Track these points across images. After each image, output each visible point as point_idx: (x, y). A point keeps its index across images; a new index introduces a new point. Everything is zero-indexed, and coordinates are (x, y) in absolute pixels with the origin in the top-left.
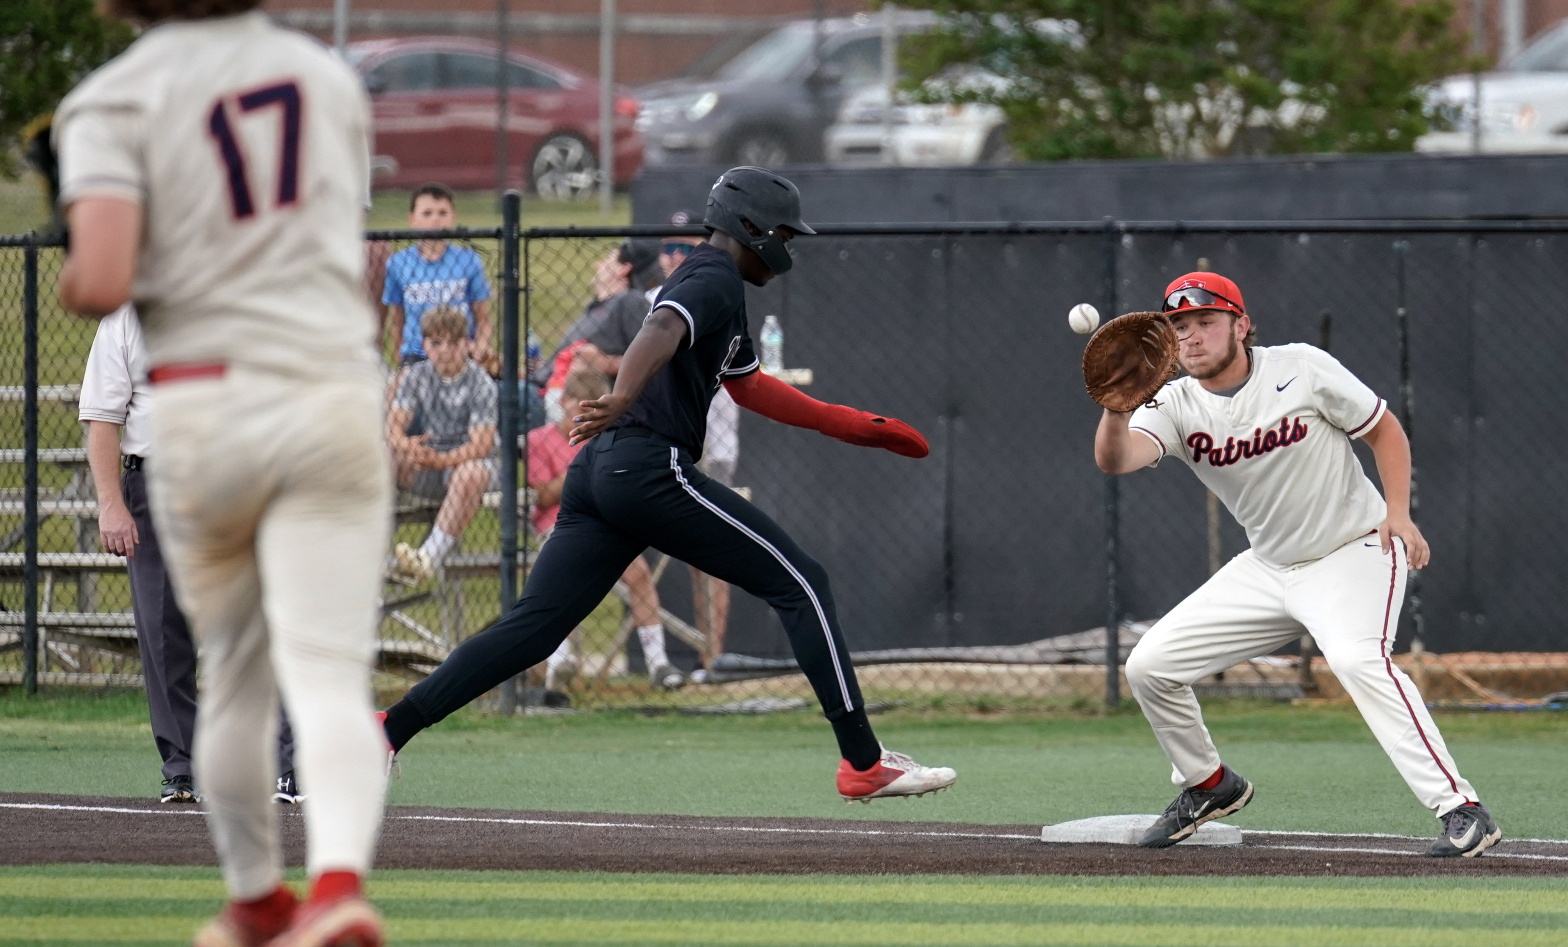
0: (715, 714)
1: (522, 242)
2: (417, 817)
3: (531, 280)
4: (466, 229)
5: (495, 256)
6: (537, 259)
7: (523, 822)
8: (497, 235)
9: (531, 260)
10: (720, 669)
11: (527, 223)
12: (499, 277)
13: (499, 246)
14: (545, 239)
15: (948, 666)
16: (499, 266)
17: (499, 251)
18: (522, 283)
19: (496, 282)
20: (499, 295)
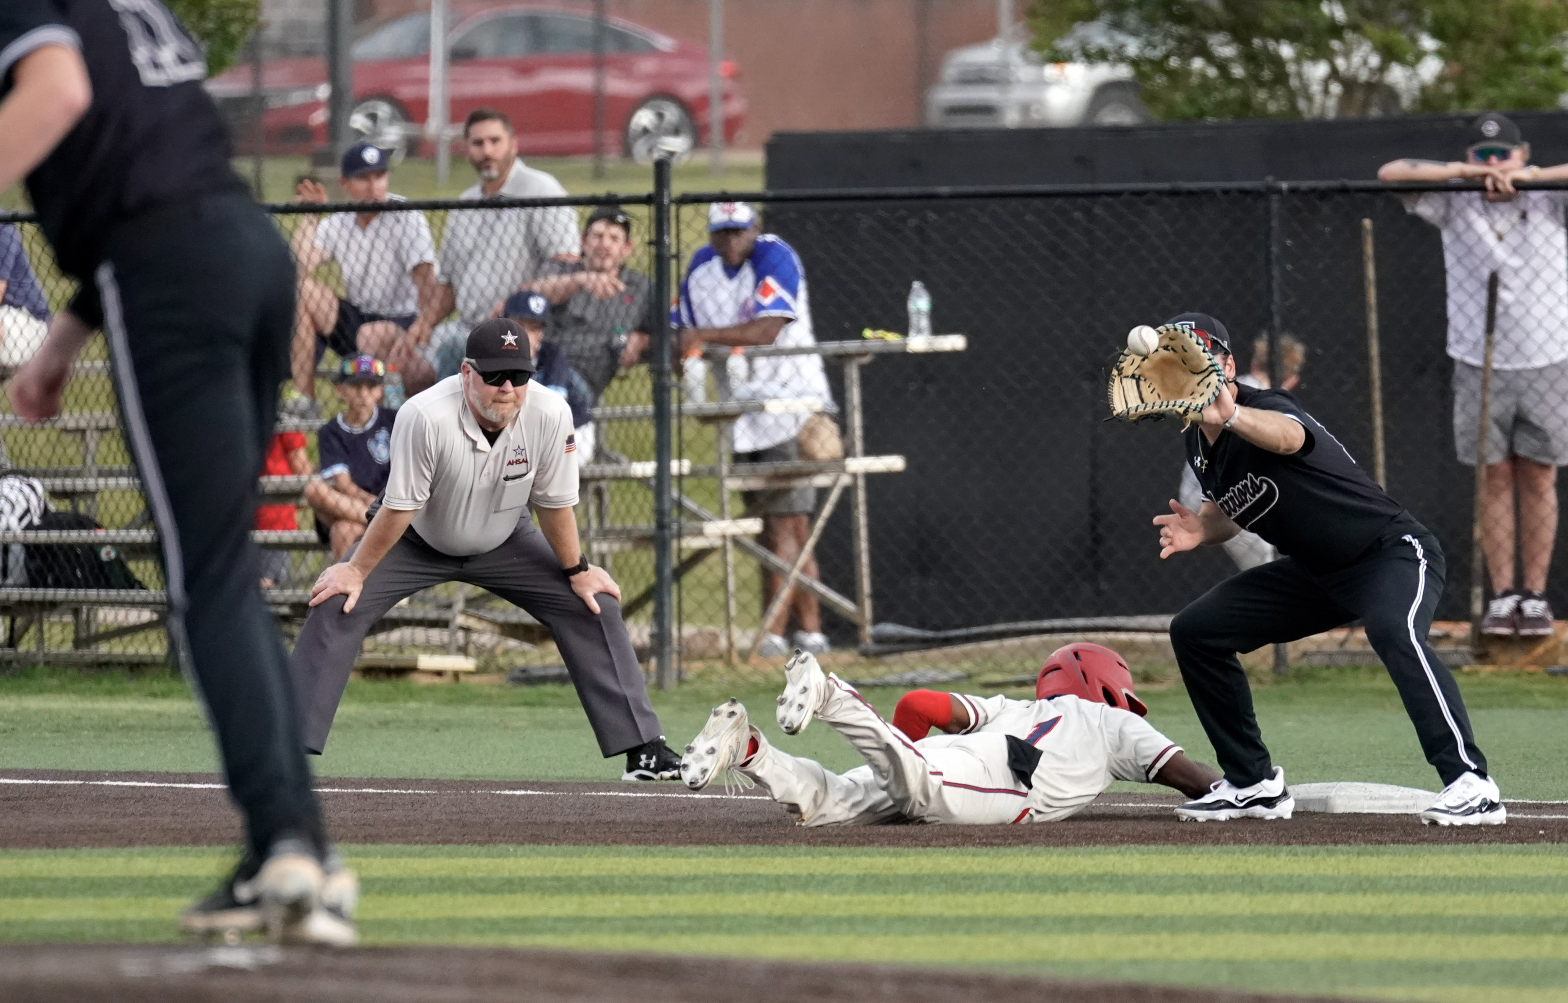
0: (874, 686)
1: (673, 208)
2: (601, 794)
3: (683, 247)
4: (615, 196)
5: (646, 222)
6: (689, 225)
7: (710, 796)
8: (647, 200)
9: (683, 226)
10: (879, 639)
11: (677, 187)
12: (650, 243)
13: (649, 212)
14: (696, 204)
15: (1111, 635)
16: (650, 232)
17: (650, 217)
18: (673, 250)
19: (647, 249)
20: (650, 261)
